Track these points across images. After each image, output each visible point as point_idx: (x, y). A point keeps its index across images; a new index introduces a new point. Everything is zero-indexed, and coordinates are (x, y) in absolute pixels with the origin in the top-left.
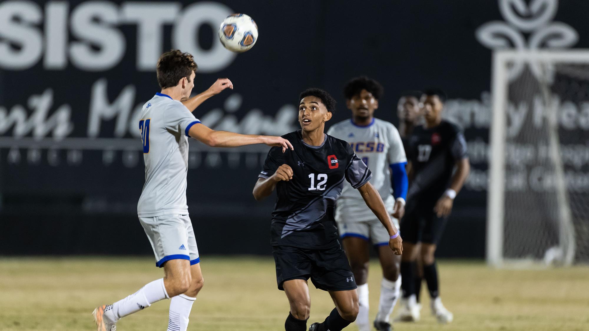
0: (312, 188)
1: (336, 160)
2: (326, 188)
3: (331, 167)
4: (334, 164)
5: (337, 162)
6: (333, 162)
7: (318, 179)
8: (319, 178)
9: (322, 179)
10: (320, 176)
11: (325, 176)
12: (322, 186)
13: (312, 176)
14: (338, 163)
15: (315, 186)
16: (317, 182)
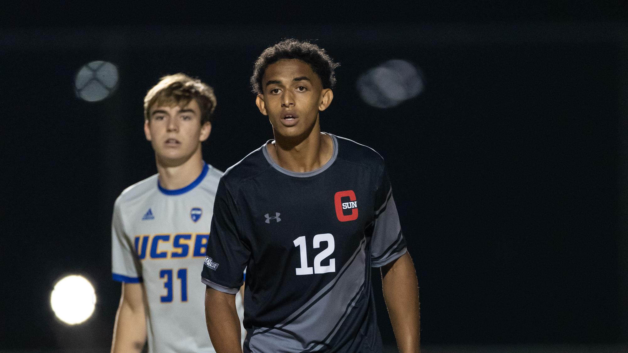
0: (303, 270)
1: (353, 203)
2: (338, 267)
3: (342, 218)
4: (348, 212)
5: (356, 206)
6: (346, 206)
7: (314, 247)
8: (316, 245)
9: (324, 245)
10: (318, 239)
11: (329, 238)
12: (325, 263)
13: (300, 242)
14: (357, 210)
15: (311, 264)
16: (312, 253)
